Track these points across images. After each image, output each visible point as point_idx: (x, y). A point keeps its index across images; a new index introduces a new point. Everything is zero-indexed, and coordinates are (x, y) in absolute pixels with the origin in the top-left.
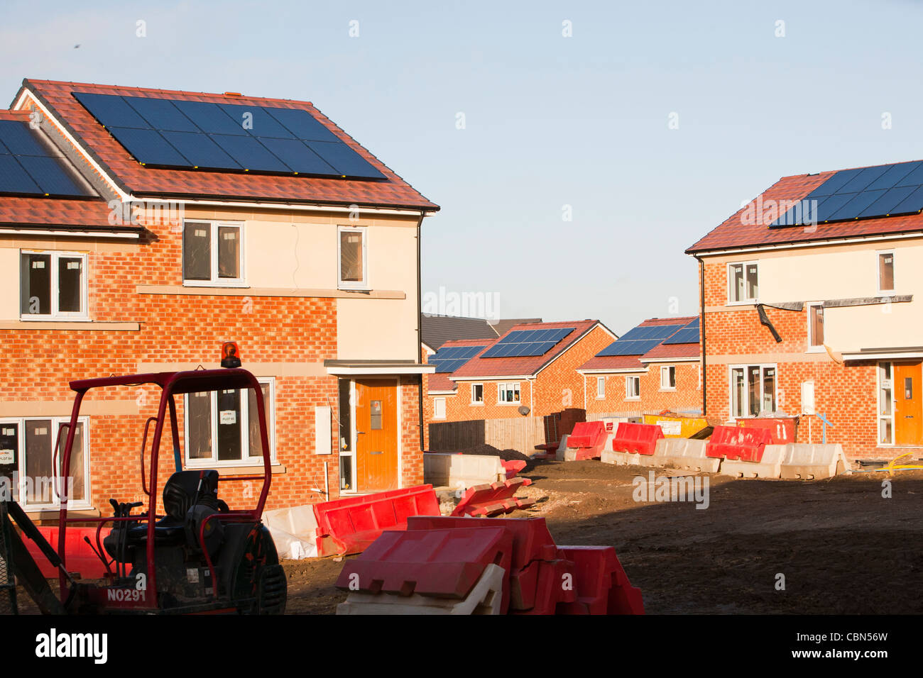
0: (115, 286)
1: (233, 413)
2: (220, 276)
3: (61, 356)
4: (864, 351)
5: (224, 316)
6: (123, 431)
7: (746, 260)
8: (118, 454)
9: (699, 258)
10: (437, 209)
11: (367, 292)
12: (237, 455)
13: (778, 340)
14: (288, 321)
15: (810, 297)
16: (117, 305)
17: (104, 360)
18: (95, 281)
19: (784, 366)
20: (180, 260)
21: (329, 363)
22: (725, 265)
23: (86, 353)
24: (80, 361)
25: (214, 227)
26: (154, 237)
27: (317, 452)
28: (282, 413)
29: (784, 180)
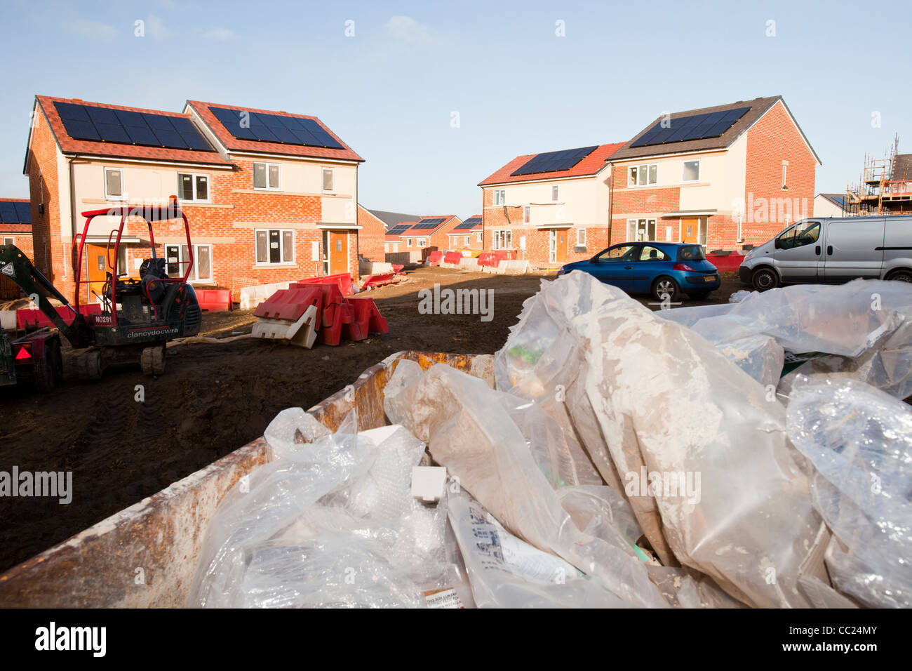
0: (222, 189)
1: (277, 244)
2: (271, 187)
3: (198, 218)
4: (545, 225)
5: (272, 203)
6: (227, 250)
7: (500, 189)
8: (225, 260)
9: (483, 188)
10: (364, 161)
11: (335, 195)
12: (278, 260)
13: (510, 223)
14: (300, 206)
15: (525, 204)
16: (223, 197)
17: (218, 220)
18: (213, 187)
19: (514, 231)
20: (252, 179)
21: (317, 224)
22: (493, 190)
23: (210, 217)
24: (207, 220)
25: (267, 165)
26: (240, 169)
27: (313, 260)
28: (298, 244)
29: (518, 157)
